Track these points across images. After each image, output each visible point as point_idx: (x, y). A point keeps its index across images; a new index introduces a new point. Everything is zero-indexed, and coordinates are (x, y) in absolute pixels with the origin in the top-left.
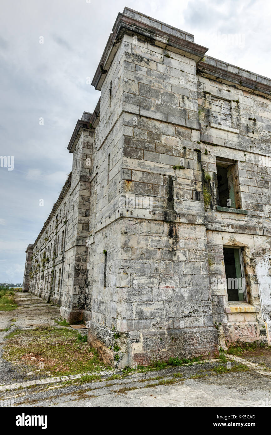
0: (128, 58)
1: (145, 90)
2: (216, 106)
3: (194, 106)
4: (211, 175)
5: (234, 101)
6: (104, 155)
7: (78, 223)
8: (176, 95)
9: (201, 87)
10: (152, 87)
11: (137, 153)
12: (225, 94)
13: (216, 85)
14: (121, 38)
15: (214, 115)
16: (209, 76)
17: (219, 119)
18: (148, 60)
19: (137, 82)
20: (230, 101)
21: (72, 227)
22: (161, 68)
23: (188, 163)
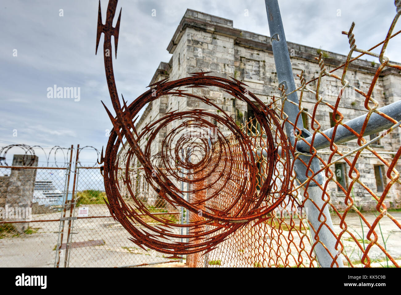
0: (189, 43)
1: (200, 63)
2: (249, 65)
3: (232, 70)
4: (243, 113)
5: (261, 61)
6: (176, 101)
7: (159, 142)
8: (220, 64)
9: (239, 53)
10: (204, 61)
11: (195, 103)
12: (255, 57)
13: (250, 51)
14: (185, 29)
15: (247, 72)
16: (244, 46)
17: (251, 74)
18: (202, 43)
19: (195, 58)
20: (259, 61)
21: (154, 144)
22: (211, 47)
23: (227, 108)
